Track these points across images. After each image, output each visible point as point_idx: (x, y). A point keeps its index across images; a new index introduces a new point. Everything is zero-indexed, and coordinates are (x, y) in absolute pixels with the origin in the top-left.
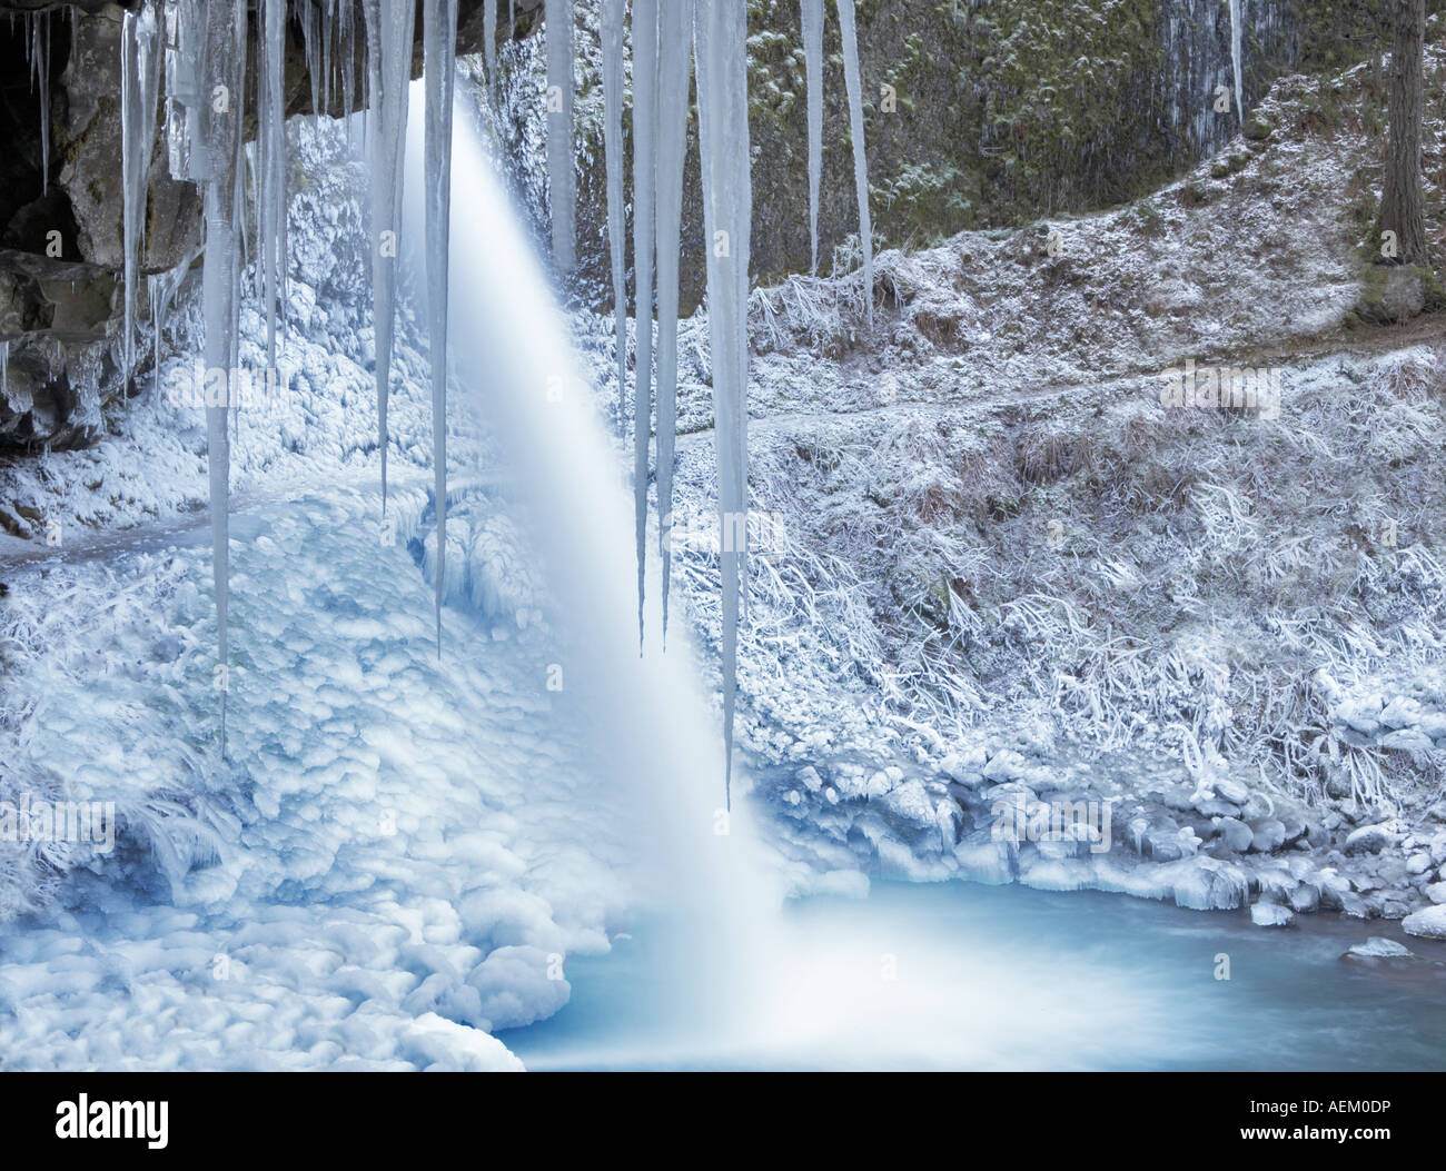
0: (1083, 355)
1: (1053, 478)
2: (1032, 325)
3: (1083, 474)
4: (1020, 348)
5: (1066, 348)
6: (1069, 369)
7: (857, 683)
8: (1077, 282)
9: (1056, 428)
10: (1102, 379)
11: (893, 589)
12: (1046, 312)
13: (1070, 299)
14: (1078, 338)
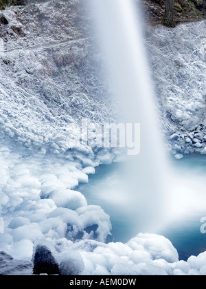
0: (55, 36)
1: (65, 65)
2: (39, 30)
3: (73, 63)
4: (38, 35)
5: (49, 35)
6: (52, 40)
7: (47, 121)
8: (47, 19)
9: (62, 53)
10: (62, 42)
11: (44, 95)
12: (42, 27)
13: (46, 23)
14: (52, 32)
